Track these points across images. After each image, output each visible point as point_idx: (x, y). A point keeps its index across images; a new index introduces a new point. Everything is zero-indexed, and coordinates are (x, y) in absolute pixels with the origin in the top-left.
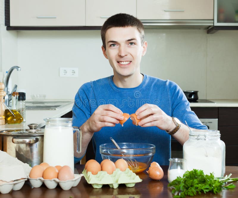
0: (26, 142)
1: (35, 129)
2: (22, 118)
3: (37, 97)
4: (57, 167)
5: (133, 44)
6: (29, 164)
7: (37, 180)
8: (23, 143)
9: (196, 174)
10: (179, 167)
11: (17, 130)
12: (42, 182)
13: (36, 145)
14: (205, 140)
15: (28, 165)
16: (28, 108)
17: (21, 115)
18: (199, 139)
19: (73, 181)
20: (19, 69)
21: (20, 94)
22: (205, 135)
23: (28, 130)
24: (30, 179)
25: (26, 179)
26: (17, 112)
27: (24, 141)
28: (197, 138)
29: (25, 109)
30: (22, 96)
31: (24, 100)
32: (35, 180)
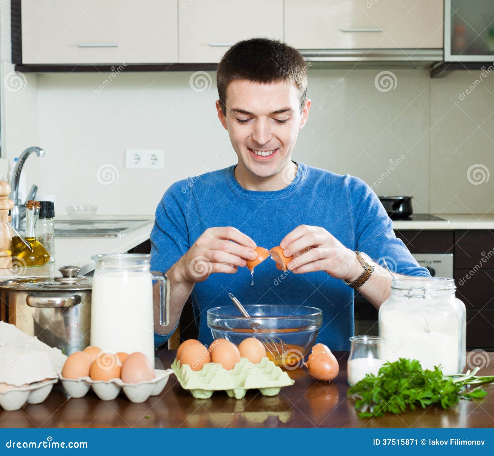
0: (55, 304)
1: (73, 277)
2: (47, 254)
3: (79, 210)
4: (119, 354)
6: (61, 349)
7: (77, 382)
8: (48, 305)
9: (405, 367)
10: (370, 355)
11: (37, 280)
12: (88, 386)
13: (77, 310)
14: (424, 298)
15: (60, 351)
16: (60, 233)
17: (46, 247)
18: (411, 297)
19: (152, 384)
20: (42, 154)
21: (43, 204)
22: (423, 289)
23: (60, 280)
24: (64, 380)
25: (56, 381)
26: (37, 242)
27: (51, 302)
28: (407, 294)
29: (52, 236)
30: (46, 210)
31: (51, 218)
32: (74, 381)
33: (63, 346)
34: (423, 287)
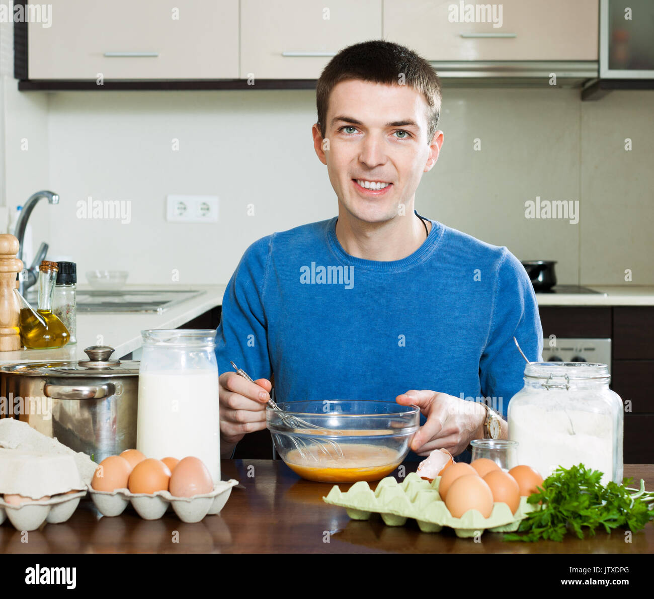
0: (81, 394)
1: (104, 360)
2: (66, 331)
3: (103, 277)
4: (166, 460)
5: (406, 136)
6: (89, 454)
7: (111, 495)
8: (71, 396)
10: (498, 463)
11: (53, 365)
12: (126, 500)
13: (109, 402)
14: (567, 388)
15: (87, 457)
16: (82, 308)
17: (65, 323)
18: (550, 387)
19: (210, 498)
20: (56, 200)
21: (61, 265)
22: (566, 377)
23: (86, 364)
24: (94, 493)
25: (84, 494)
26: (54, 315)
27: (76, 392)
28: (545, 384)
29: (74, 308)
30: (66, 273)
31: (72, 284)
32: (107, 494)
33: (91, 451)
34: (566, 374)
